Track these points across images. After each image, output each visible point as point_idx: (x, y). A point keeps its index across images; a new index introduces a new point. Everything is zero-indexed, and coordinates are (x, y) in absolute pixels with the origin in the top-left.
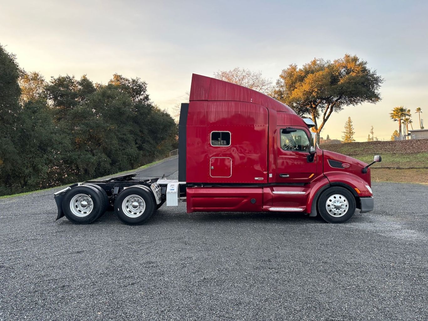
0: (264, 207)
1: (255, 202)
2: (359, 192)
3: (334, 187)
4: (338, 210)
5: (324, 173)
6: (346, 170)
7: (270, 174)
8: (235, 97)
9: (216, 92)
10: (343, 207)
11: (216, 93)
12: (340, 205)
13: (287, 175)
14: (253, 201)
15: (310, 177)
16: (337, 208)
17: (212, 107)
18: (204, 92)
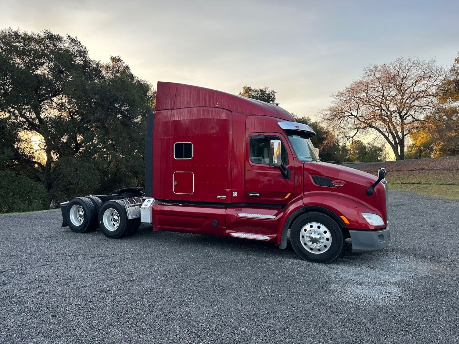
0: (228, 231)
1: (217, 224)
2: (347, 222)
3: (310, 213)
4: (315, 243)
5: (305, 193)
6: (339, 189)
7: (233, 192)
8: (200, 103)
9: (182, 99)
10: (322, 241)
11: (182, 101)
12: (318, 237)
13: (256, 194)
14: (215, 223)
15: (286, 197)
16: (314, 241)
17: (175, 116)
18: (170, 99)
